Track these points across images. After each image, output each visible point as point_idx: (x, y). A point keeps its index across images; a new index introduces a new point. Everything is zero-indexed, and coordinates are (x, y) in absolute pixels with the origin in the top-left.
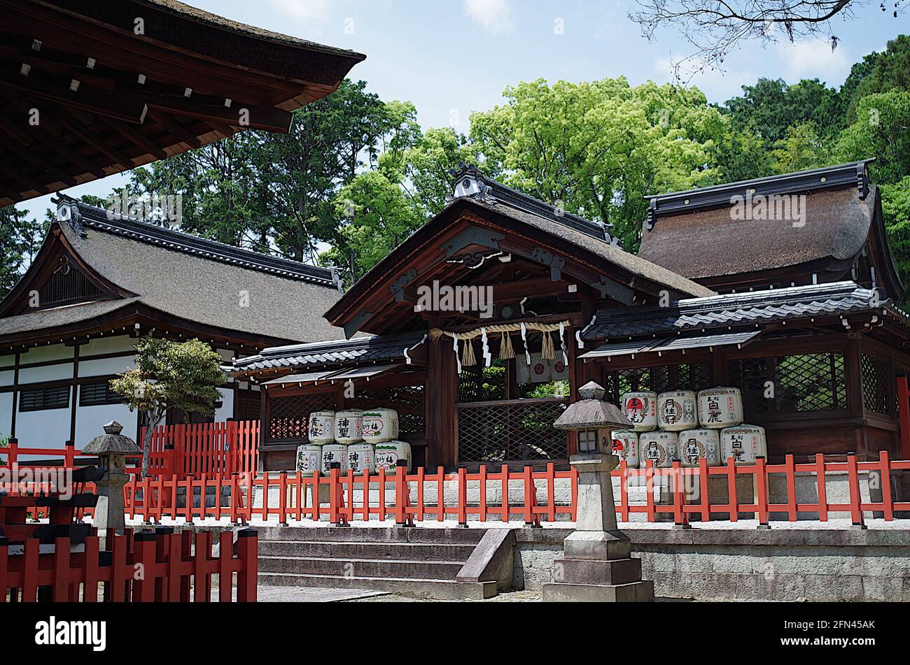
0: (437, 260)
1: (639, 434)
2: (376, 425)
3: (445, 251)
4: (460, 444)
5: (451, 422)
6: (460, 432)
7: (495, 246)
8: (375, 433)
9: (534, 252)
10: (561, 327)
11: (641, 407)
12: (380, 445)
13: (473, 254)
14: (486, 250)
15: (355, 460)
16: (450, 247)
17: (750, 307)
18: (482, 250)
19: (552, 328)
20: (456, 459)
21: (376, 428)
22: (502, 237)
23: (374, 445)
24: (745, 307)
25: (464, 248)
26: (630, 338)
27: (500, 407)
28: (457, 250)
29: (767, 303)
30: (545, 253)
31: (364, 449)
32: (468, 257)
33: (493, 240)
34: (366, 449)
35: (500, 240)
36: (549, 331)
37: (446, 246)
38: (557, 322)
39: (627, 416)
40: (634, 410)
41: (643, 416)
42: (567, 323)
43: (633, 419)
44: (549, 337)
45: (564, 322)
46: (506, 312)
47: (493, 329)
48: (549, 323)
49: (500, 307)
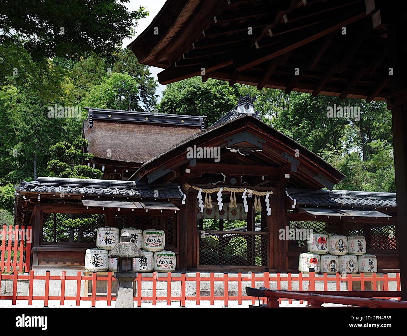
0: (222, 146)
1: (321, 255)
2: (160, 240)
3: (227, 142)
4: (200, 254)
5: (195, 241)
6: (200, 247)
7: (260, 145)
8: (160, 245)
9: (283, 154)
10: (268, 194)
11: (325, 243)
12: (160, 253)
13: (245, 148)
14: (254, 147)
15: (145, 261)
16: (231, 140)
17: (361, 198)
18: (251, 146)
19: (262, 194)
20: (198, 263)
21: (160, 242)
22: (265, 142)
23: (154, 253)
24: (359, 198)
25: (239, 143)
26: (317, 206)
28: (235, 143)
29: (368, 198)
30: (289, 155)
31: (150, 255)
32: (242, 148)
33: (259, 142)
35: (263, 143)
36: (260, 195)
37: (228, 139)
38: (264, 191)
39: (318, 246)
40: (323, 243)
41: (326, 246)
42: (272, 193)
43: (322, 248)
44: (259, 198)
45: (270, 192)
46: (233, 181)
47: (228, 189)
48: (260, 191)
49: (229, 178)
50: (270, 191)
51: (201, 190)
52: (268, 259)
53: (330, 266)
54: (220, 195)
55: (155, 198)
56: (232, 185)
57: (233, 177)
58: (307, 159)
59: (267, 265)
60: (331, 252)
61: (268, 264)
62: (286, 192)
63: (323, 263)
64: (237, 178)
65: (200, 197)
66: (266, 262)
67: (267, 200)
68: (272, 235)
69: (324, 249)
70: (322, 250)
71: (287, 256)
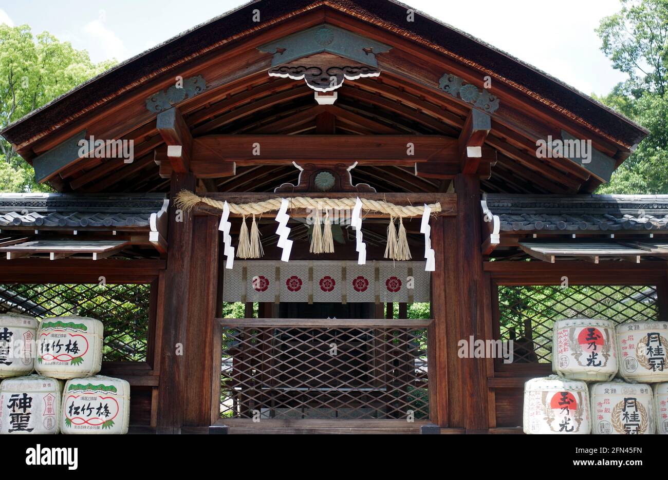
0: (253, 68)
1: (590, 384)
2: (75, 344)
3: (269, 57)
5: (207, 350)
7: (371, 61)
8: (73, 359)
9: (444, 81)
10: (426, 212)
11: (602, 343)
12: (75, 382)
13: (324, 69)
14: (352, 65)
15: (25, 407)
16: (282, 51)
18: (344, 65)
19: (410, 212)
20: (213, 413)
21: (75, 349)
22: (385, 50)
23: (63, 382)
25: (307, 57)
26: (574, 237)
27: (305, 329)
28: (292, 58)
30: (464, 84)
31: (42, 389)
32: (315, 72)
33: (367, 53)
34: (47, 389)
35: (381, 54)
36: (402, 215)
37: (271, 49)
38: (416, 204)
39: (577, 356)
40: (593, 347)
41: (606, 356)
42: (437, 207)
43: (591, 361)
44: (401, 225)
45: (432, 205)
46: (325, 180)
47: (303, 202)
48: (405, 204)
49: (311, 172)
50: (434, 202)
51: (227, 209)
53: (622, 417)
54: (282, 219)
55: (75, 228)
56: (320, 191)
57: (324, 170)
58: (514, 85)
59: (428, 418)
60: (624, 373)
61: (432, 414)
62: (484, 203)
63: (598, 408)
64: (338, 172)
65: (225, 226)
66: (426, 409)
67: (425, 229)
68: (443, 327)
69: (597, 362)
70: (592, 367)
71: (492, 389)
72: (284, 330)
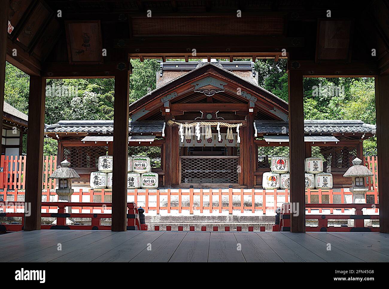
0: (190, 90)
1: (280, 174)
3: (194, 86)
4: (182, 175)
5: (178, 165)
6: (182, 169)
7: (222, 87)
9: (242, 93)
10: (238, 126)
11: (283, 164)
12: (145, 174)
13: (209, 90)
14: (217, 89)
15: (132, 181)
16: (198, 85)
17: (323, 126)
18: (215, 88)
19: (234, 126)
20: (180, 182)
21: (144, 166)
22: (226, 84)
23: (141, 174)
24: (321, 126)
25: (205, 86)
26: (278, 134)
27: (204, 159)
28: (201, 87)
29: (330, 125)
30: (247, 94)
31: (136, 176)
32: (207, 90)
33: (221, 85)
34: (137, 176)
35: (225, 85)
36: (231, 127)
37: (195, 84)
38: (235, 124)
39: (277, 167)
40: (281, 165)
41: (284, 167)
42: (241, 124)
43: (280, 168)
44: (231, 129)
45: (240, 124)
46: (209, 116)
47: (203, 123)
48: (232, 123)
49: (206, 114)
50: (240, 123)
51: (182, 125)
52: (239, 178)
53: (287, 183)
54: (198, 128)
55: (142, 133)
56: (208, 120)
57: (209, 113)
58: (261, 95)
59: (237, 183)
61: (239, 182)
62: (254, 123)
63: (282, 180)
64: (213, 114)
65: (181, 130)
66: (237, 180)
67: (238, 131)
68: (242, 158)
69: (282, 169)
70: (280, 170)
71: (255, 175)
72: (198, 159)
